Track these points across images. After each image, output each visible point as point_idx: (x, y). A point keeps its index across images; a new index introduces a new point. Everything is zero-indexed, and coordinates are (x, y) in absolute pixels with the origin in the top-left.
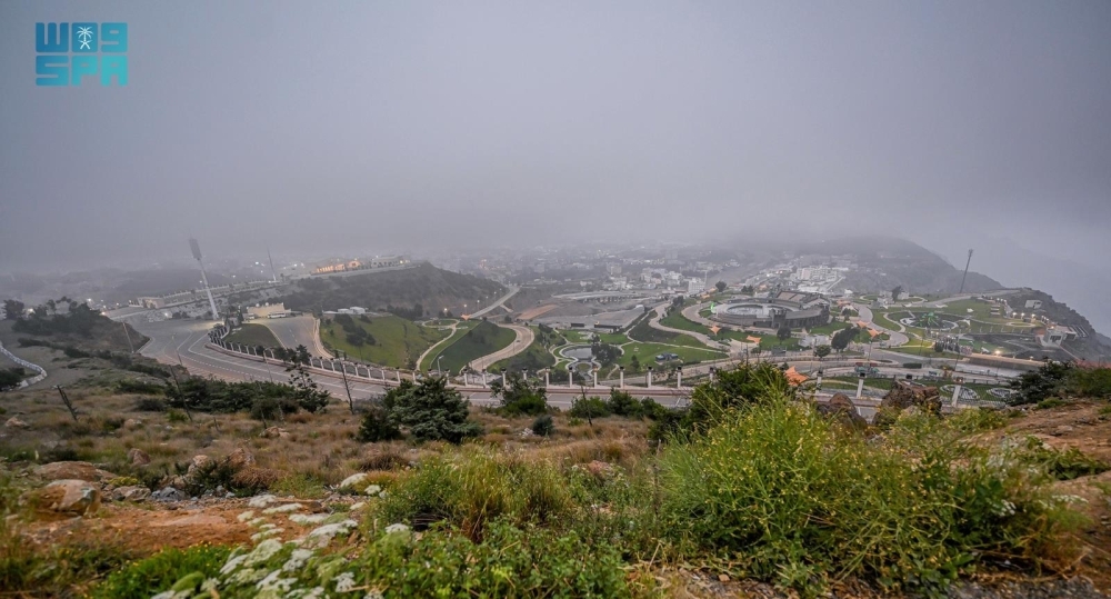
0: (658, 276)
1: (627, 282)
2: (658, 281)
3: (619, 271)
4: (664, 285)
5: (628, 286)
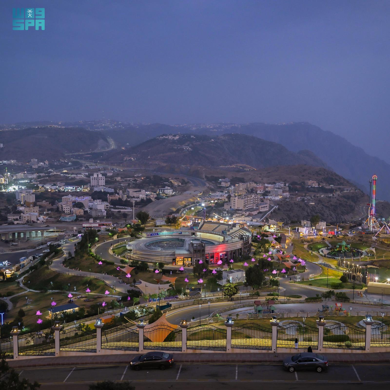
0: (79, 205)
1: (41, 213)
2: (80, 212)
3: (32, 199)
4: (87, 216)
5: (41, 218)
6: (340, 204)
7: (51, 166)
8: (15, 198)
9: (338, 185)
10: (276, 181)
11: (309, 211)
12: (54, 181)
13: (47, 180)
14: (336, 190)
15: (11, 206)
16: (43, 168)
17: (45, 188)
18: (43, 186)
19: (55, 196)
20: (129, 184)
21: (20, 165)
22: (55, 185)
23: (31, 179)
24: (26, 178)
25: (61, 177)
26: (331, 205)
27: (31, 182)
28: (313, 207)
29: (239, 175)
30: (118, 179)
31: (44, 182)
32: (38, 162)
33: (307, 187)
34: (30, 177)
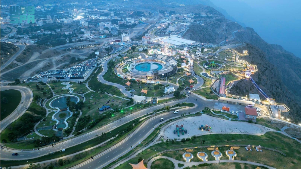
0: (107, 28)
1: (91, 32)
3: (87, 24)
4: (110, 35)
5: (92, 36)
6: (215, 24)
7: (93, 5)
8: (79, 23)
9: (215, 14)
10: (188, 13)
11: (201, 28)
12: (95, 14)
13: (92, 13)
14: (213, 17)
15: (79, 28)
16: (90, 6)
17: (92, 17)
18: (91, 17)
19: (97, 21)
20: (127, 15)
21: (80, 5)
22: (96, 16)
23: (85, 13)
24: (83, 12)
25: (98, 11)
26: (211, 24)
27: (86, 14)
28: (204, 26)
29: (173, 10)
30: (122, 12)
31: (91, 14)
32: (88, 3)
33: (201, 16)
34: (85, 12)
